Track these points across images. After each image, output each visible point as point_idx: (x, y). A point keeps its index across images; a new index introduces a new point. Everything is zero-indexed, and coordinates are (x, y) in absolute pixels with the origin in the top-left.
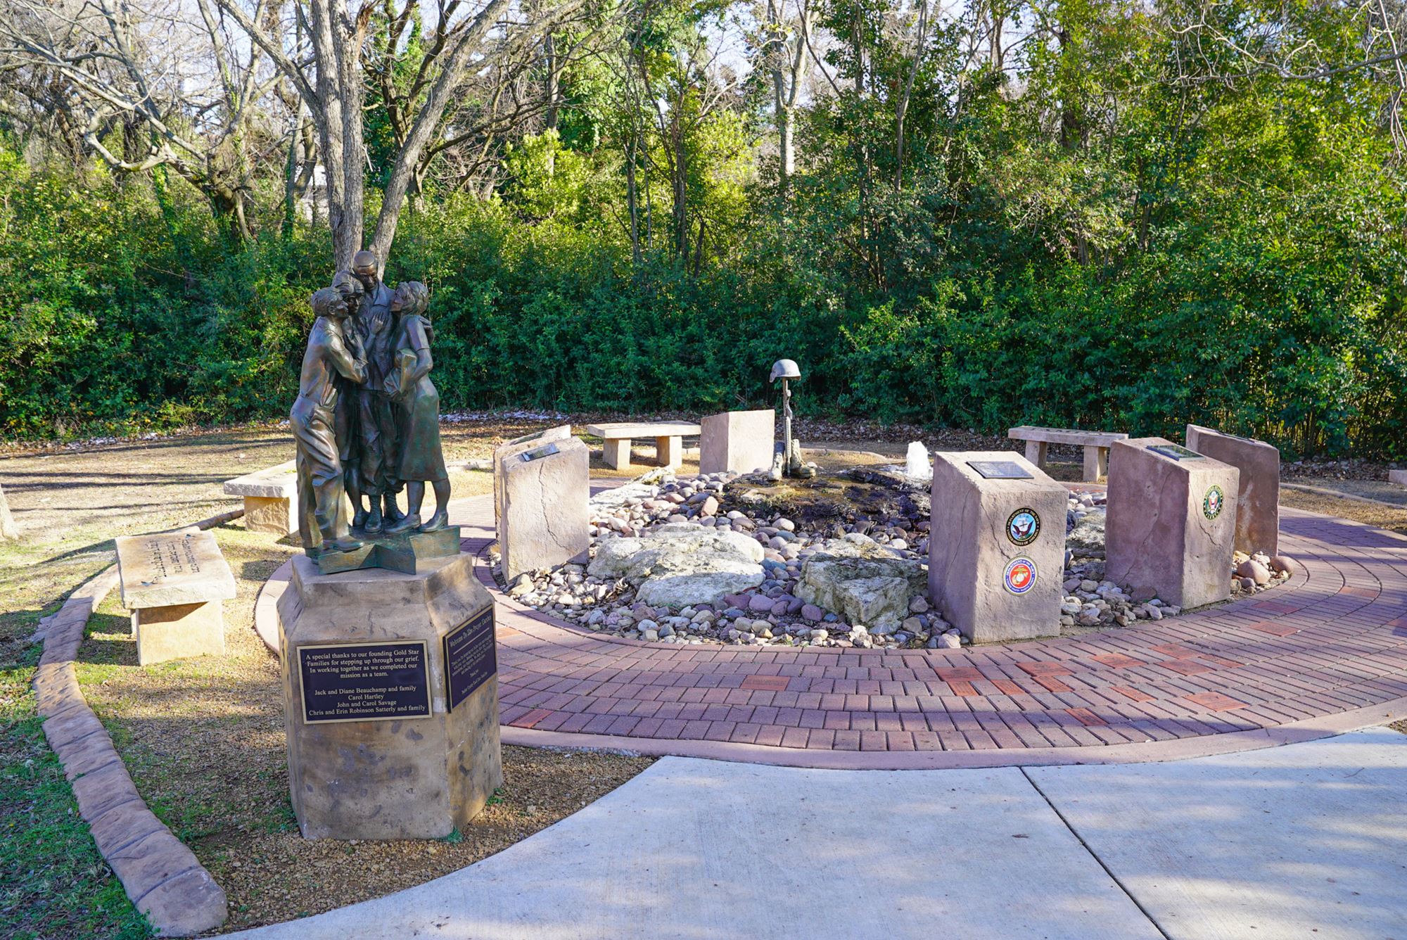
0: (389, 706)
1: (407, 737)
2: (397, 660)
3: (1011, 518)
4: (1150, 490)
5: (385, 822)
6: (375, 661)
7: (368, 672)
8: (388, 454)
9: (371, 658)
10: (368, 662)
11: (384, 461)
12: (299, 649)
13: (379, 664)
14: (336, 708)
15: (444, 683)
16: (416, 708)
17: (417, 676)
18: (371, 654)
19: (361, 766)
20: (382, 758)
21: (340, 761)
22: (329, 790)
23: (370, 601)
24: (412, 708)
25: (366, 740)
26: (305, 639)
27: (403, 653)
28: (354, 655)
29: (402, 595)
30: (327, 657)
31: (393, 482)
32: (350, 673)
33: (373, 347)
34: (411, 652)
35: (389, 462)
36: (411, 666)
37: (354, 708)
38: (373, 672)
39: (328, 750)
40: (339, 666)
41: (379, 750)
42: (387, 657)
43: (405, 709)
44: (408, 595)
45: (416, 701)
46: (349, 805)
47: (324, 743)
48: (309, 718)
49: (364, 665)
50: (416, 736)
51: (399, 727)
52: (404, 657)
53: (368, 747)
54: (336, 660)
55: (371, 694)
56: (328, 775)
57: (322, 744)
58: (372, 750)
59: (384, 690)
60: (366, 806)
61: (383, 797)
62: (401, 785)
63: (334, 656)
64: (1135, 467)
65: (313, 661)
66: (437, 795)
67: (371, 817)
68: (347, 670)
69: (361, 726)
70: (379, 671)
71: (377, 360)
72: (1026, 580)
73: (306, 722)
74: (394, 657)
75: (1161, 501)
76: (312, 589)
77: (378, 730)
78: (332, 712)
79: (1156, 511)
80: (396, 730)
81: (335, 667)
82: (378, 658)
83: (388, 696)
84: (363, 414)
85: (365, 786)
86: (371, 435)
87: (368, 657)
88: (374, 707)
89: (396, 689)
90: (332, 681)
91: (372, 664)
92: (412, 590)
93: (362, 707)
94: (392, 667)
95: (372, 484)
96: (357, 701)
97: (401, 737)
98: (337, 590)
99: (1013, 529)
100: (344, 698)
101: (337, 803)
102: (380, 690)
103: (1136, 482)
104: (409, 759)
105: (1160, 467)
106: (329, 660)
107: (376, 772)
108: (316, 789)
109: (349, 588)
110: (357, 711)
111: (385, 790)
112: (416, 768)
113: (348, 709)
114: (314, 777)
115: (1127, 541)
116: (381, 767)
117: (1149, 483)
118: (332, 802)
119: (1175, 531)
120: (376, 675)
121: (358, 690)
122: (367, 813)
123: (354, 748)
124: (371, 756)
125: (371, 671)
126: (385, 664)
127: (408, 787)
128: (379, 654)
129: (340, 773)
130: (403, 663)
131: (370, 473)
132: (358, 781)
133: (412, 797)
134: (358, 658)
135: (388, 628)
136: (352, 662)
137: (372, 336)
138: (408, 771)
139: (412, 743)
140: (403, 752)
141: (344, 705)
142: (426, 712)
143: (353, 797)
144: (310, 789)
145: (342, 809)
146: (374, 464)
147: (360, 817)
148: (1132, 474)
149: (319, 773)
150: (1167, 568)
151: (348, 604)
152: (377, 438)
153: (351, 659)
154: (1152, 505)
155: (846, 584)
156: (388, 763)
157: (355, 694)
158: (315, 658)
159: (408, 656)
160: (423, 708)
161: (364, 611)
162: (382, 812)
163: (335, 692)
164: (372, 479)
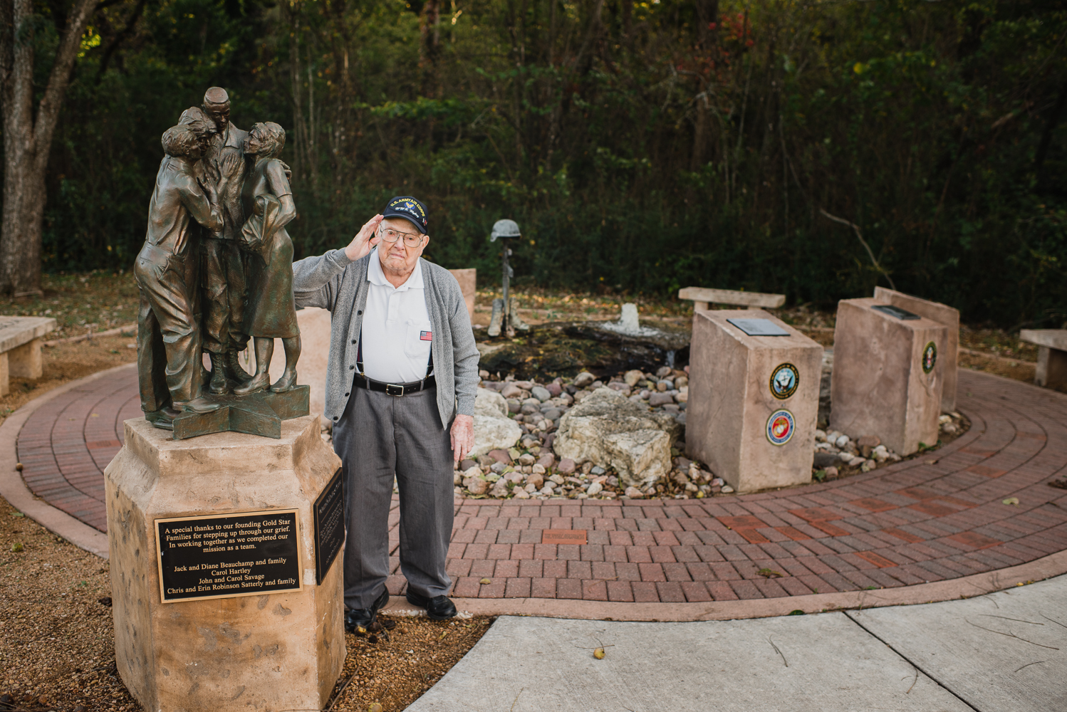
0: (256, 581)
1: (275, 612)
2: (266, 531)
3: (774, 373)
4: (875, 346)
5: (248, 704)
6: (242, 533)
7: (234, 545)
8: (235, 309)
9: (238, 530)
10: (234, 534)
11: (230, 316)
12: (157, 522)
13: (246, 537)
14: (197, 585)
15: (314, 554)
16: (285, 582)
17: (288, 548)
18: (237, 526)
19: (223, 645)
20: (247, 636)
21: (201, 641)
22: (187, 672)
23: (232, 468)
24: (280, 582)
25: (229, 617)
26: (163, 511)
27: (274, 523)
28: (218, 527)
29: (269, 461)
30: (189, 530)
31: (238, 339)
32: (214, 546)
33: (225, 192)
34: (281, 522)
35: (236, 318)
36: (281, 537)
37: (218, 584)
38: (239, 544)
39: (187, 630)
40: (202, 539)
41: (243, 628)
42: (255, 528)
43: (274, 583)
44: (274, 460)
45: (286, 575)
46: (209, 687)
47: (184, 623)
48: (167, 597)
49: (230, 537)
50: (285, 611)
51: (266, 602)
52: (274, 527)
53: (232, 625)
54: (198, 533)
55: (236, 568)
56: (187, 657)
57: (180, 624)
58: (236, 628)
59: (251, 564)
60: (227, 687)
61: (247, 676)
62: (266, 663)
63: (197, 528)
64: (862, 325)
65: (173, 535)
66: (305, 672)
67: (233, 698)
68: (211, 543)
69: (225, 603)
70: (246, 543)
71: (229, 206)
72: (785, 431)
73: (164, 601)
74: (262, 528)
75: (887, 356)
76: (169, 455)
77: (243, 606)
78: (194, 590)
79: (881, 365)
80: (262, 606)
81: (197, 540)
82: (245, 529)
83: (255, 570)
84: (211, 265)
85: (228, 667)
86: (218, 289)
87: (234, 529)
88: (239, 582)
89: (264, 562)
90: (195, 555)
91: (238, 536)
92: (279, 456)
93: (227, 583)
94: (260, 539)
95: (216, 341)
96: (221, 577)
97: (268, 613)
98: (195, 456)
99: (776, 384)
100: (207, 574)
101: (196, 686)
102: (247, 564)
103: (863, 339)
104: (276, 635)
105: (885, 326)
106: (191, 534)
107: (240, 651)
108: (172, 673)
109: (210, 454)
110: (221, 587)
111: (249, 669)
112: (283, 645)
113: (210, 585)
114: (170, 659)
115: (853, 393)
116: (245, 645)
117: (875, 340)
118: (190, 684)
119: (899, 384)
120: (243, 547)
121: (223, 565)
122: (230, 695)
123: (216, 627)
124: (236, 635)
125: (237, 544)
126: (253, 536)
127: (274, 665)
128: (246, 525)
129: (200, 654)
130: (272, 534)
131: (214, 329)
132: (220, 661)
133: (278, 675)
134: (223, 530)
135: (256, 498)
136: (216, 535)
137: (224, 180)
138: (275, 649)
139: (280, 618)
140: (270, 628)
141: (206, 581)
142: (297, 585)
143: (213, 679)
144: (166, 672)
145: (201, 692)
146: (220, 320)
147: (220, 699)
148: (859, 331)
149: (177, 655)
150: (891, 418)
151: (209, 472)
152: (224, 291)
153: (215, 531)
154: (878, 360)
155: (613, 438)
156: (253, 641)
157: (219, 569)
158: (175, 531)
159: (278, 526)
160: (293, 581)
161: (226, 478)
162: (246, 693)
163: (197, 568)
164: (217, 334)
